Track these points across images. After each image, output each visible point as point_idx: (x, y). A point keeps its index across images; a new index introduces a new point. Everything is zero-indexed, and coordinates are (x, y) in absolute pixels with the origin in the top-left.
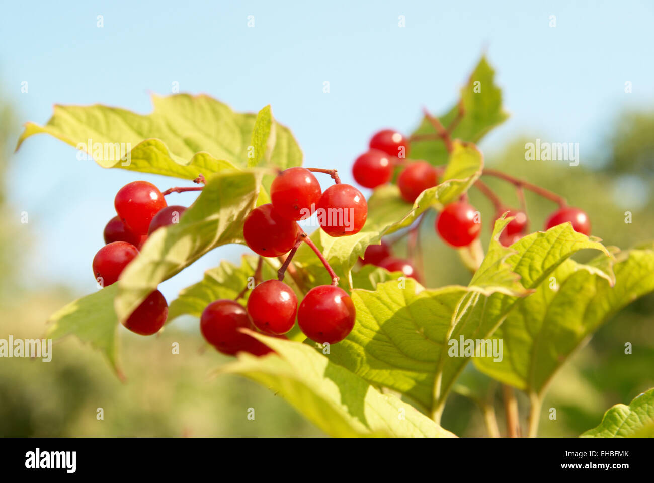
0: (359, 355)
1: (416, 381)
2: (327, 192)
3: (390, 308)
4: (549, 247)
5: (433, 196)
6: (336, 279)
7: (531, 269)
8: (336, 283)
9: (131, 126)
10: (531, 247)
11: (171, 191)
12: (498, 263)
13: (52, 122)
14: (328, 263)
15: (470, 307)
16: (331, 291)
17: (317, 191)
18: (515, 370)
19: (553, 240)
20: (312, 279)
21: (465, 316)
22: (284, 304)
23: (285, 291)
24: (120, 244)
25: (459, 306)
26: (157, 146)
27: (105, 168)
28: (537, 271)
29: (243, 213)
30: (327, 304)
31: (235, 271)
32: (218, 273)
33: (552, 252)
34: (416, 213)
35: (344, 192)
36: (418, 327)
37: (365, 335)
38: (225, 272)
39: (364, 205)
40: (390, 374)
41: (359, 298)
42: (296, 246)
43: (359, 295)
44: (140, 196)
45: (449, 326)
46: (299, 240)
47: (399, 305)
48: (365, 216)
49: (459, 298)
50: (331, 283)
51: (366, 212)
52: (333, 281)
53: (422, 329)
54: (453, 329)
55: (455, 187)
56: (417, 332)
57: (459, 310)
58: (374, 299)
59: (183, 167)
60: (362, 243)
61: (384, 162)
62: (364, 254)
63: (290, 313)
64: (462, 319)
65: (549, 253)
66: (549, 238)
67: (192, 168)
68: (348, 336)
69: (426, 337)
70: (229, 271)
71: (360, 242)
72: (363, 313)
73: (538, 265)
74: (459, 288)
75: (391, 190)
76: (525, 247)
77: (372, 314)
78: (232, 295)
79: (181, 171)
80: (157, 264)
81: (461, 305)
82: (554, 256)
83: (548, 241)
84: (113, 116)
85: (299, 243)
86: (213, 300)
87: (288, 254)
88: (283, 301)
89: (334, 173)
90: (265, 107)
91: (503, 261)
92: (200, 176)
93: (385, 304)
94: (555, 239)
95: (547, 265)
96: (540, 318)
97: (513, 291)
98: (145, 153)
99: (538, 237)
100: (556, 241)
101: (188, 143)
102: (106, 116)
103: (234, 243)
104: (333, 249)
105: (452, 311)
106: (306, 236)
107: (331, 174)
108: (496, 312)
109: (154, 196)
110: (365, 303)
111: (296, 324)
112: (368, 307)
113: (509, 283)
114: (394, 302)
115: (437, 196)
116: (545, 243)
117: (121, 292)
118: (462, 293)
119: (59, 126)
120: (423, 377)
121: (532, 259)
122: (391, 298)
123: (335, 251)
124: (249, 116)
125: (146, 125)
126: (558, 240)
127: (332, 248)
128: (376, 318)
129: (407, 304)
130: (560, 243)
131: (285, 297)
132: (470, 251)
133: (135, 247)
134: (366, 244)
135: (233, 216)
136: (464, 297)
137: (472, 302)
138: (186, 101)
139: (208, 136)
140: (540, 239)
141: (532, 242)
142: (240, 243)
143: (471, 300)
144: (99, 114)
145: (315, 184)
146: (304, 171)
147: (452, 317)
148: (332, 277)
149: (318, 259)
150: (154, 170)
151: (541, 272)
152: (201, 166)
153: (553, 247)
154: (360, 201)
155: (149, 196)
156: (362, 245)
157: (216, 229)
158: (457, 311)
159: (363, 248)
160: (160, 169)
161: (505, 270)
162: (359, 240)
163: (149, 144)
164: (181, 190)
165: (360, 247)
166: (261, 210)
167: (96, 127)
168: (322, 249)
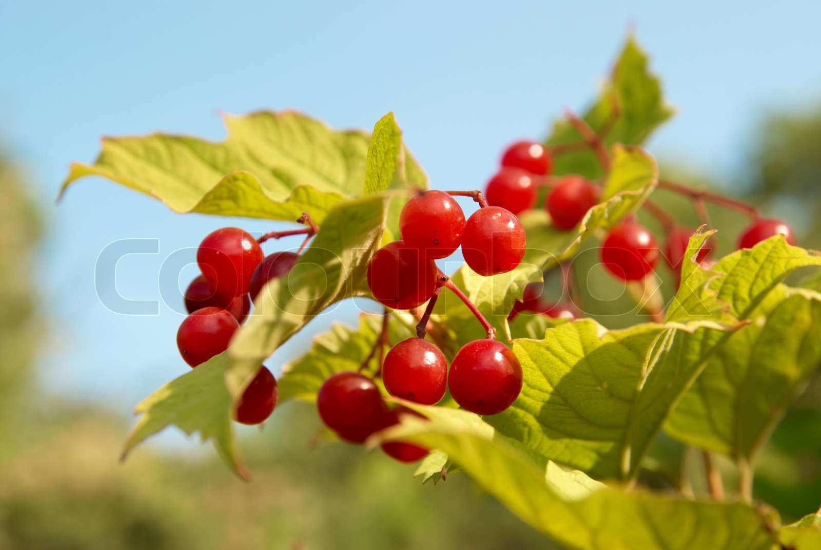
0: (525, 424)
1: (599, 453)
2: (472, 219)
3: (562, 360)
4: (755, 267)
5: (602, 216)
6: (491, 331)
7: (735, 298)
8: (493, 336)
9: (202, 159)
10: (734, 270)
11: (266, 237)
12: (700, 289)
13: (101, 160)
14: (478, 311)
15: (663, 353)
16: (488, 346)
17: (460, 219)
18: (715, 432)
19: (762, 259)
20: (452, 335)
21: (657, 364)
22: (431, 367)
23: (430, 350)
24: (211, 311)
25: (651, 350)
26: (245, 181)
27: (181, 214)
28: (743, 300)
29: (366, 255)
30: (485, 362)
31: (352, 335)
32: (330, 340)
33: (761, 274)
34: (582, 239)
35: (494, 217)
36: (600, 384)
37: (532, 399)
38: (339, 338)
39: (522, 231)
40: (567, 446)
41: (523, 350)
42: (436, 293)
43: (523, 346)
44: (229, 246)
45: (640, 377)
46: (439, 285)
47: (575, 354)
48: (523, 246)
49: (652, 340)
50: (485, 335)
51: (524, 241)
52: (488, 334)
53: (605, 385)
54: (644, 381)
55: (628, 202)
56: (599, 388)
57: (651, 356)
58: (542, 350)
59: (279, 205)
60: (518, 282)
61: (525, 181)
62: (522, 297)
63: (440, 378)
64: (654, 368)
65: (757, 276)
66: (757, 256)
67: (292, 206)
68: (514, 403)
69: (611, 394)
70: (344, 336)
71: (515, 281)
72: (529, 369)
73: (744, 293)
74: (653, 326)
75: (538, 217)
76: (726, 270)
77: (541, 370)
78: (351, 367)
79: (277, 210)
80: (272, 326)
81: (654, 348)
82: (764, 279)
83: (756, 260)
84: (179, 148)
85: (439, 289)
86: (327, 375)
87: (426, 304)
88: (429, 363)
89: (477, 195)
90: (385, 117)
91: (706, 287)
92: (303, 214)
93: (556, 356)
94: (764, 257)
95: (756, 292)
96: (743, 362)
97: (721, 324)
98: (230, 191)
99: (742, 255)
100: (766, 260)
101: (278, 174)
102: (169, 148)
103: (356, 296)
104: (481, 294)
105: (642, 359)
106: (448, 279)
107: (472, 197)
108: (694, 357)
109: (247, 245)
110: (530, 355)
111: (447, 392)
112: (535, 361)
113: (718, 314)
114: (569, 351)
115: (606, 215)
116: (752, 263)
117: (231, 363)
118: (656, 332)
119: (110, 165)
120: (607, 447)
121: (736, 285)
122: (564, 347)
123: (484, 295)
124: (351, 134)
125: (220, 156)
126: (769, 258)
127: (480, 292)
128: (545, 375)
129: (585, 352)
130: (771, 262)
131: (430, 358)
132: (643, 287)
133: (228, 312)
134: (523, 284)
135: (357, 259)
136: (658, 337)
137: (667, 344)
138: (268, 122)
139: (300, 163)
140: (745, 258)
141: (735, 263)
142: (363, 296)
143: (664, 343)
144: (160, 146)
145: (456, 209)
146: (440, 195)
147: (642, 365)
148: (487, 328)
149: (464, 307)
150: (241, 212)
151: (748, 301)
152: (301, 202)
153: (762, 267)
154: (515, 226)
155: (240, 246)
156: (519, 285)
157: (338, 276)
158: (648, 357)
159: (520, 288)
160: (249, 210)
161: (710, 298)
162: (513, 279)
163: (235, 179)
164: (279, 235)
165: (516, 287)
166: (389, 250)
167: (158, 163)
168: (468, 294)
